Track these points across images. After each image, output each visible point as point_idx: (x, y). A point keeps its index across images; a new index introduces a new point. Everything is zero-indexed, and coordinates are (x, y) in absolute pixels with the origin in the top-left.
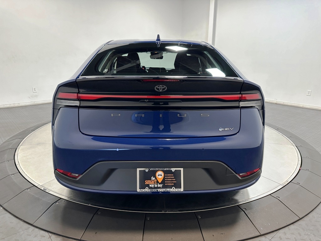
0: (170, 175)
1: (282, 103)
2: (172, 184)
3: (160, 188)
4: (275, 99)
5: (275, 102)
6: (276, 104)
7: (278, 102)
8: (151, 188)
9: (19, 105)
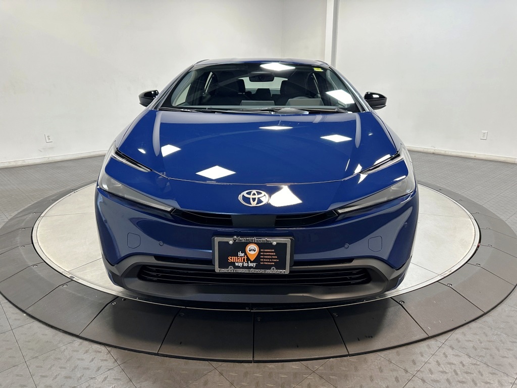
1: (443, 152)
4: (432, 147)
5: (432, 151)
6: (433, 153)
7: (437, 152)
9: (24, 164)
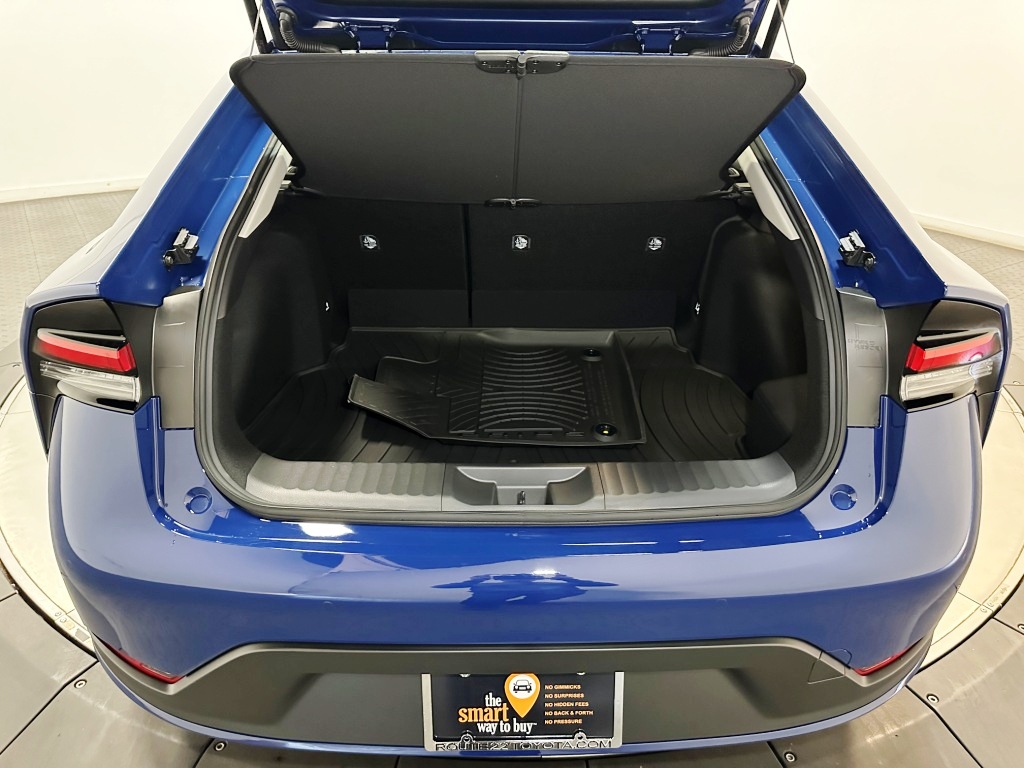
0: (567, 687)
2: (576, 721)
3: (523, 736)
8: (486, 736)
